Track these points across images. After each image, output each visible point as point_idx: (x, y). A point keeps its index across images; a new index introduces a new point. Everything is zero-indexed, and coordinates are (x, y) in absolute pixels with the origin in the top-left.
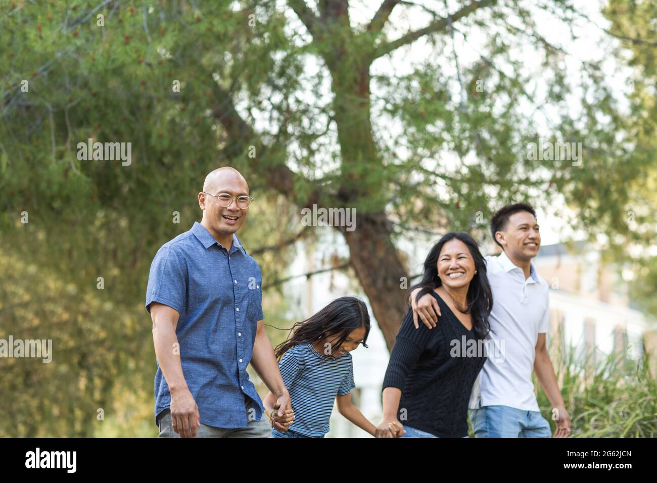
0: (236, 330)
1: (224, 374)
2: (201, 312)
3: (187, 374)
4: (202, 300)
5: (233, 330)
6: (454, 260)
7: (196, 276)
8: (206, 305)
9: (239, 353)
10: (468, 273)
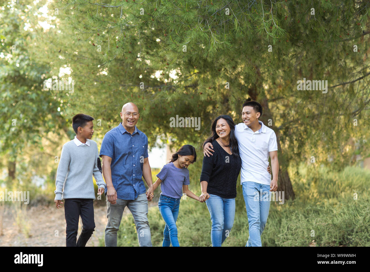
0: (133, 164)
1: (127, 180)
2: (119, 158)
3: (113, 180)
4: (119, 154)
5: (131, 164)
6: (220, 126)
7: (117, 145)
8: (121, 156)
9: (134, 172)
10: (226, 132)
